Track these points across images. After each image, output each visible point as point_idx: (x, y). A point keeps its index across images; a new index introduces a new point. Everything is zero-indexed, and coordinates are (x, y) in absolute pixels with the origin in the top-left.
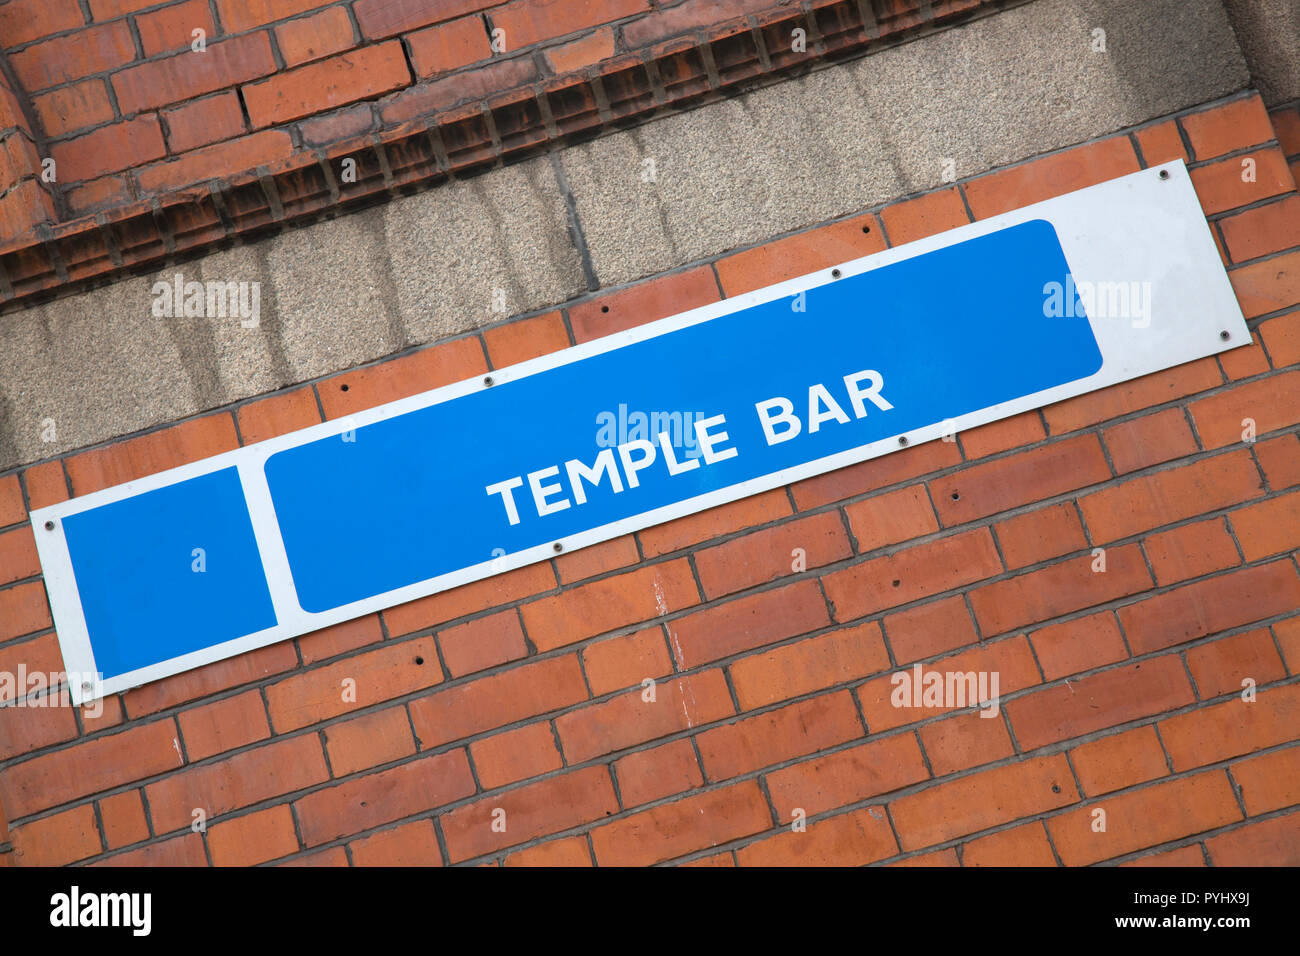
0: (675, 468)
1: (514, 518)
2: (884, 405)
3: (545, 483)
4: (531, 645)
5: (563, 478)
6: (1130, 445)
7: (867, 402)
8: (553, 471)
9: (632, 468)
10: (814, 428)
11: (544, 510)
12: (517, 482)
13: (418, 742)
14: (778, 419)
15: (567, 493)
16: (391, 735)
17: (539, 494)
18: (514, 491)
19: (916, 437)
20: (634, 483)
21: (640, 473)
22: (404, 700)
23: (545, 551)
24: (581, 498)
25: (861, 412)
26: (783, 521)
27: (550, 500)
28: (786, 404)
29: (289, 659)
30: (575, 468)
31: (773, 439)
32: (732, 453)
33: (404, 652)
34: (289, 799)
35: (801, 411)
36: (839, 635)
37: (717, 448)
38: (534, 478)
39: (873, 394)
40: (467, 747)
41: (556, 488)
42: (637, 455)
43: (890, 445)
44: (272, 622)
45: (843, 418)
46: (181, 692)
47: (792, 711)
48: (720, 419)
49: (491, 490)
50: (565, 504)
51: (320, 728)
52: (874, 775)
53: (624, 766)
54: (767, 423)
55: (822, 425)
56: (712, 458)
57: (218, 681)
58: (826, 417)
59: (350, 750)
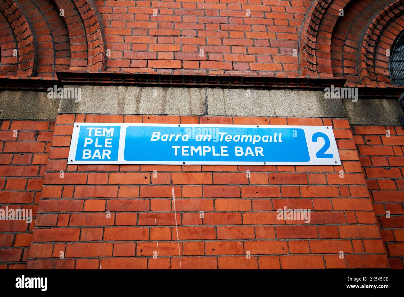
0: (214, 154)
1: (176, 154)
2: (262, 155)
3: (185, 149)
4: (172, 182)
5: (189, 149)
6: (313, 179)
7: (259, 153)
8: (188, 147)
9: (205, 152)
10: (246, 155)
11: (183, 154)
12: (179, 147)
13: (140, 195)
14: (239, 151)
15: (189, 152)
16: (134, 192)
17: (183, 151)
18: (178, 148)
19: (268, 163)
20: (204, 154)
21: (206, 153)
22: (140, 185)
23: (181, 163)
24: (192, 154)
25: (257, 155)
26: (235, 172)
27: (185, 153)
28: (242, 149)
29: (117, 168)
30: (192, 148)
31: (237, 155)
32: (227, 155)
33: (143, 175)
34: (106, 199)
35: (244, 151)
36: (241, 200)
37: (224, 153)
38: (183, 147)
39: (261, 152)
40: (150, 200)
41: (187, 151)
42: (207, 149)
43: (262, 163)
44: (116, 159)
45: (253, 155)
46: (91, 168)
47: (227, 214)
48: (226, 147)
49: (173, 147)
50: (188, 155)
51: (119, 186)
52: (242, 234)
53: (185, 215)
54: (236, 151)
55: (248, 155)
56: (222, 154)
57: (100, 168)
58: (249, 154)
59: (124, 192)
